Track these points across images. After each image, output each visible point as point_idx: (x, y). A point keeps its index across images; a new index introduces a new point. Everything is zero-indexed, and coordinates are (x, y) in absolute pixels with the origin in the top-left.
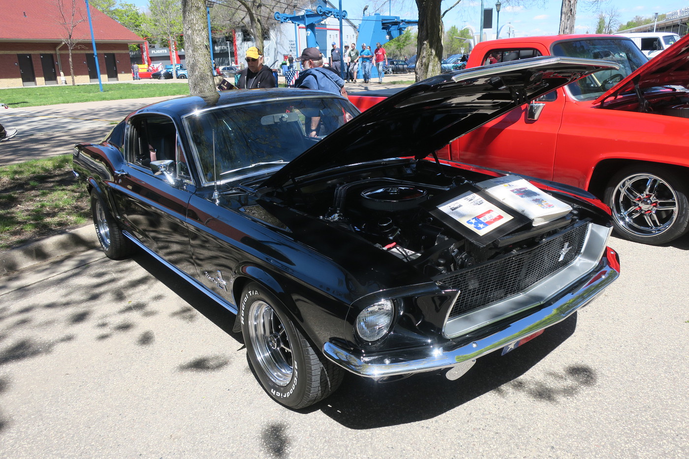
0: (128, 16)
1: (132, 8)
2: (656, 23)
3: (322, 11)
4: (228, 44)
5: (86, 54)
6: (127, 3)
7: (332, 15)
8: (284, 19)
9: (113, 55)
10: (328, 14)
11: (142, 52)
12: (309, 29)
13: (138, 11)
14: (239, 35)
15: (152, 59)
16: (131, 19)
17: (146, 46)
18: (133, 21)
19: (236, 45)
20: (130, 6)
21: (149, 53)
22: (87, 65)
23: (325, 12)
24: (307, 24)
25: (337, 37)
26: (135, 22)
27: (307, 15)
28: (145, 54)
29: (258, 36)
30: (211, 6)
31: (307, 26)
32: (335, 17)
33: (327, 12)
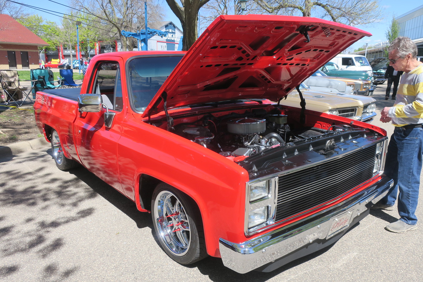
0: (51, 29)
1: (54, 24)
2: (366, 50)
3: (149, 31)
4: (112, 49)
5: (8, 51)
6: (51, 22)
7: (156, 34)
8: (128, 35)
9: (27, 52)
10: (154, 33)
11: (59, 52)
12: (143, 42)
13: (57, 26)
14: (119, 44)
15: (65, 56)
16: (52, 31)
17: (61, 48)
18: (54, 32)
19: (117, 50)
20: (53, 23)
21: (63, 52)
22: (8, 58)
23: (152, 32)
24: (141, 39)
25: (165, 47)
26: (55, 33)
27: (141, 33)
28: (61, 53)
29: (124, 45)
30: (79, 24)
31: (142, 40)
32: (159, 35)
33: (153, 32)
